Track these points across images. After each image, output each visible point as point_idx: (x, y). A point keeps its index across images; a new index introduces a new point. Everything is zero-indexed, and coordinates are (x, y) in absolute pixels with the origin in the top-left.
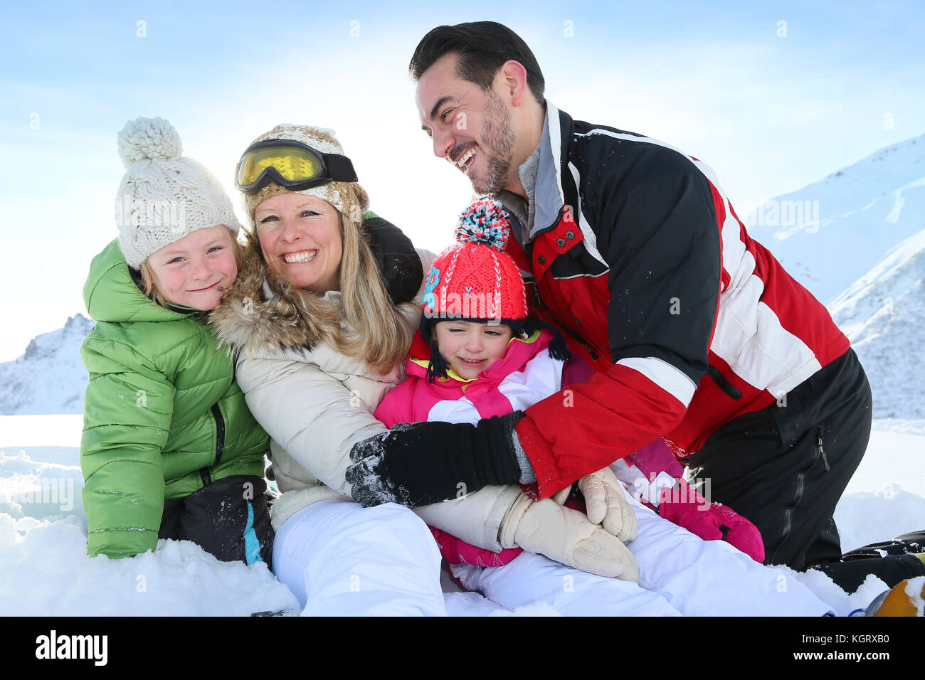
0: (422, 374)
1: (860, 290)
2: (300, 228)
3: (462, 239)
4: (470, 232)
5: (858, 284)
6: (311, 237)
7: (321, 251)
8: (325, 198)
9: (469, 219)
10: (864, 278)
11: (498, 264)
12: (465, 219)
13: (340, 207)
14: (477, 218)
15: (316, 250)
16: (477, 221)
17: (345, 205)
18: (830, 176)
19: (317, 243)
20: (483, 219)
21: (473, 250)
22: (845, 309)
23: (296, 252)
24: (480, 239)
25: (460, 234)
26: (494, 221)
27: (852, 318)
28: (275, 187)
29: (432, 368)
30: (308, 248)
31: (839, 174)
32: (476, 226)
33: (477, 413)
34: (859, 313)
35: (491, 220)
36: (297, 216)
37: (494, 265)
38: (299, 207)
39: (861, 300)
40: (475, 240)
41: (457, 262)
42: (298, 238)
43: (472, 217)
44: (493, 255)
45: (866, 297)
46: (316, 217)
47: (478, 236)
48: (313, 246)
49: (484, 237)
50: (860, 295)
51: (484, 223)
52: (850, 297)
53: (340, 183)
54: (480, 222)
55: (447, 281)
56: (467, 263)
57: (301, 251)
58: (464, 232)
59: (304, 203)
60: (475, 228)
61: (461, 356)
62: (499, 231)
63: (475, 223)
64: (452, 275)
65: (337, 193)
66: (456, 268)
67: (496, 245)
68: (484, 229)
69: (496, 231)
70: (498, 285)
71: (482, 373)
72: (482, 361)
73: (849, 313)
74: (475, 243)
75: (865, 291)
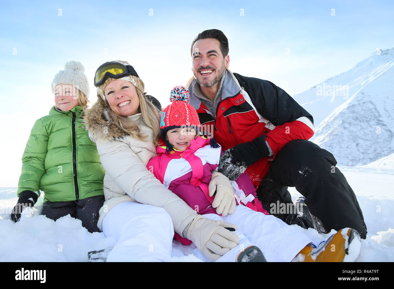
0: (164, 152)
1: (323, 124)
2: (122, 93)
3: (172, 100)
4: (175, 97)
5: (322, 123)
6: (127, 95)
7: (132, 100)
8: (129, 80)
9: (173, 92)
10: (324, 121)
11: (186, 106)
12: (172, 92)
13: (135, 84)
14: (176, 91)
15: (130, 101)
16: (176, 92)
17: (137, 84)
18: (312, 88)
19: (130, 97)
20: (179, 91)
21: (176, 103)
22: (318, 131)
23: (123, 102)
24: (179, 99)
25: (171, 98)
26: (183, 91)
27: (321, 134)
28: (110, 79)
29: (168, 149)
30: (127, 100)
31: (315, 87)
32: (177, 94)
33: (188, 162)
34: (323, 132)
35: (182, 91)
36: (121, 89)
37: (185, 106)
38: (120, 85)
39: (323, 127)
40: (177, 99)
41: (171, 107)
42: (122, 96)
43: (174, 91)
44: (184, 103)
45: (325, 127)
46: (127, 88)
47: (178, 98)
48: (129, 99)
49: (180, 98)
50: (323, 126)
51: (179, 92)
52: (320, 127)
53: (134, 76)
54: (178, 92)
55: (168, 115)
56: (175, 107)
57: (125, 101)
58: (173, 97)
59: (122, 83)
60: (176, 95)
61: (178, 142)
62: (185, 95)
63: (176, 93)
64: (170, 112)
65: (133, 80)
66: (171, 110)
67: (185, 101)
68: (179, 95)
69: (184, 95)
70: (188, 113)
71: (188, 147)
72: (186, 143)
73: (320, 132)
74: (176, 101)
75: (324, 125)
